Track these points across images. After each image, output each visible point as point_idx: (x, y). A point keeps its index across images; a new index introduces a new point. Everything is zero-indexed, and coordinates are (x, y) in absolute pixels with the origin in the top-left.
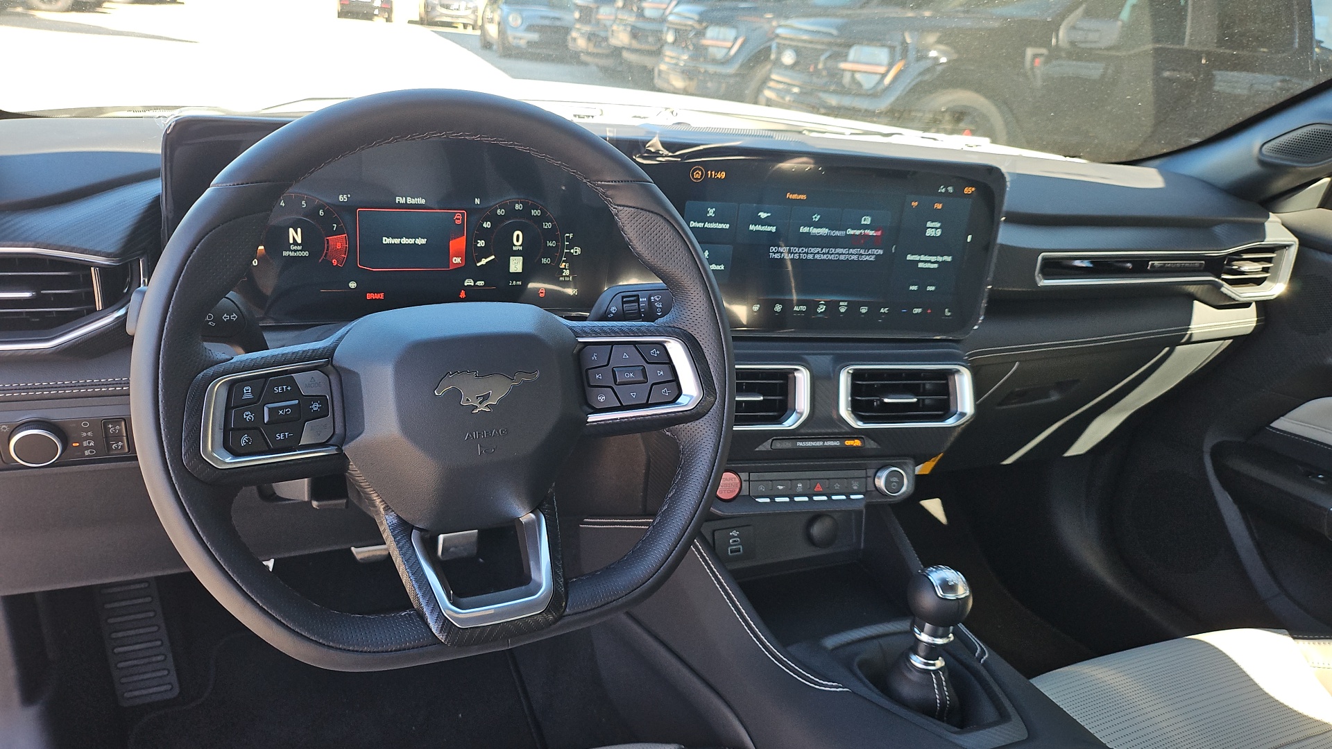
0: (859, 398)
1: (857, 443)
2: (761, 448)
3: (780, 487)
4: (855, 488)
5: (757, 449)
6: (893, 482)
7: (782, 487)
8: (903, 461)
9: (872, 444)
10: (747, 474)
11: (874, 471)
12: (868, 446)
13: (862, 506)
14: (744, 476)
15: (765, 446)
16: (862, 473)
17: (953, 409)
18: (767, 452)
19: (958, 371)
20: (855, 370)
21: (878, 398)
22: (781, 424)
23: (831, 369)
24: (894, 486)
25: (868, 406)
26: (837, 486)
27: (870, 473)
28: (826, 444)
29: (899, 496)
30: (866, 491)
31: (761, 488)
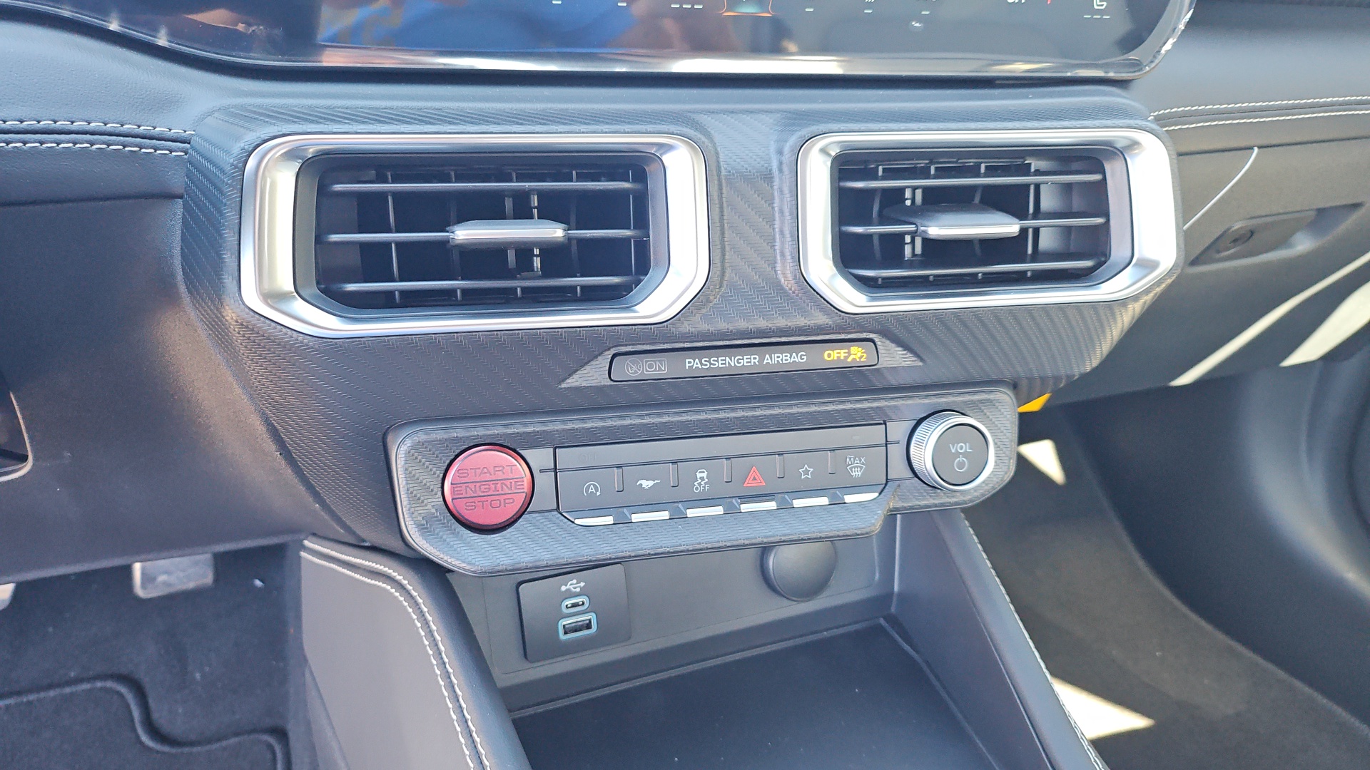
0: (859, 230)
1: (857, 354)
2: (574, 381)
3: (646, 484)
4: (857, 473)
5: (563, 385)
6: (957, 454)
7: (651, 483)
8: (984, 396)
9: (894, 357)
10: (551, 450)
11: (909, 425)
12: (885, 362)
13: (874, 522)
14: (540, 457)
15: (593, 375)
16: (874, 434)
17: (1118, 251)
18: (599, 389)
19: (1134, 144)
20: (848, 147)
21: (911, 228)
22: (628, 308)
23: (773, 148)
24: (961, 465)
25: (891, 249)
26: (806, 472)
27: (898, 430)
28: (767, 360)
29: (975, 489)
30: (887, 482)
31: (592, 490)
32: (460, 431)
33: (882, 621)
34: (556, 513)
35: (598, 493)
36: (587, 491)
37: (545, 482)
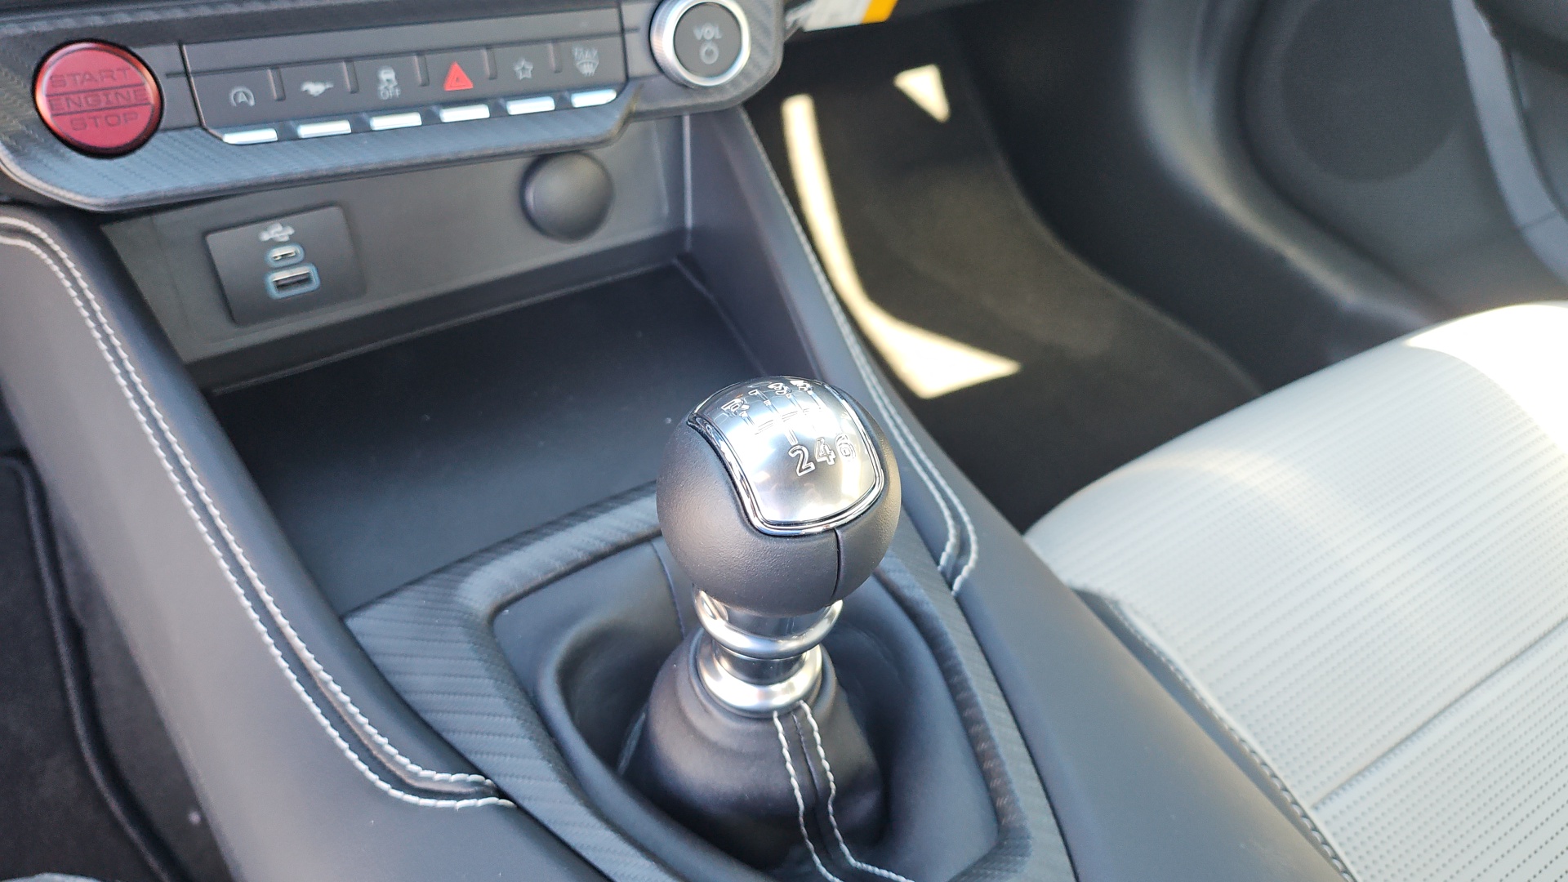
3: (315, 89)
4: (586, 69)
6: (704, 42)
7: (320, 88)
10: (176, 47)
11: (649, 8)
13: (611, 128)
14: (162, 57)
16: (605, 19)
24: (709, 53)
26: (524, 69)
29: (734, 82)
30: (628, 78)
31: (242, 98)
32: (41, 24)
33: (675, 262)
34: (199, 130)
35: (252, 103)
36: (235, 99)
37: (175, 90)
